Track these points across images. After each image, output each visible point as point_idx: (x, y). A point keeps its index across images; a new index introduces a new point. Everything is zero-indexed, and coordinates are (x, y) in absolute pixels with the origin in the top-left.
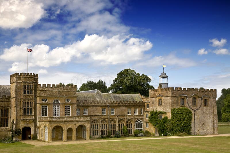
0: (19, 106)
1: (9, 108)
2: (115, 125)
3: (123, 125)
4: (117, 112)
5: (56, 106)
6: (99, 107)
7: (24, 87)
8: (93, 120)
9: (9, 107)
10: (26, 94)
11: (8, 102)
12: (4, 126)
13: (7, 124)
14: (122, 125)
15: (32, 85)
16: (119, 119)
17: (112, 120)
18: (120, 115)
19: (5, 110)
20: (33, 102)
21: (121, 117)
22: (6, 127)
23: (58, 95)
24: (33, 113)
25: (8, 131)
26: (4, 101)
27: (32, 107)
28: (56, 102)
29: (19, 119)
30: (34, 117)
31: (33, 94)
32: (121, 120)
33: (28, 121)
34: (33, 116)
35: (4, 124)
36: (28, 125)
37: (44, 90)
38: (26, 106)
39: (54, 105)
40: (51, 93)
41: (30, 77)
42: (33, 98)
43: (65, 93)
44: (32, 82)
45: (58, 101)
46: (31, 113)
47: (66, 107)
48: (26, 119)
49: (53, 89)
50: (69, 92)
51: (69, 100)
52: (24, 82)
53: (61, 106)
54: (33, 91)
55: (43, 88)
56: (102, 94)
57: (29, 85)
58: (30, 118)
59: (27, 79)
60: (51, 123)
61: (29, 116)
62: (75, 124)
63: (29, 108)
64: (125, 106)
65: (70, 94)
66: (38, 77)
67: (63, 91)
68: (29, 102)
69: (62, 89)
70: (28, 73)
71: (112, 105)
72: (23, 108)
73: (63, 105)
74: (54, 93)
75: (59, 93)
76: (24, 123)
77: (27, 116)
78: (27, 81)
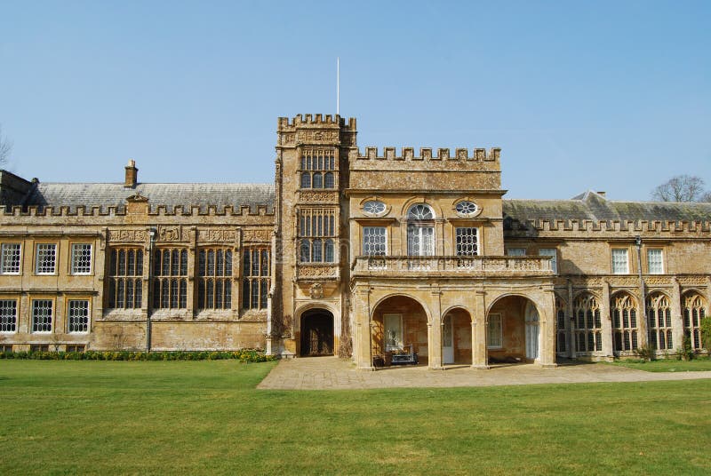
0: (289, 234)
2: (668, 311)
3: (702, 311)
4: (672, 264)
5: (421, 230)
6: (600, 245)
7: (303, 165)
8: (577, 292)
10: (310, 189)
12: (263, 306)
14: (694, 311)
15: (332, 157)
16: (681, 288)
17: (656, 294)
18: (685, 275)
19: (264, 254)
20: (334, 215)
21: (691, 283)
22: (258, 309)
23: (426, 187)
24: (337, 258)
26: (261, 225)
27: (332, 232)
28: (420, 215)
30: (337, 273)
31: (336, 186)
32: (691, 293)
33: (317, 287)
34: (333, 266)
36: (322, 302)
37: (371, 169)
38: (308, 232)
39: (409, 225)
40: (398, 178)
41: (326, 126)
42: (336, 202)
43: (454, 178)
44: (331, 145)
45: (427, 210)
46: (329, 257)
47: (458, 233)
48: (309, 279)
49: (406, 166)
50: (471, 177)
51: (473, 206)
52: (302, 146)
53: (437, 229)
54: (336, 177)
55: (366, 162)
56: (607, 204)
57: (320, 157)
58: (324, 275)
59: (313, 134)
60: (367, 284)
61: (320, 267)
62: (481, 290)
63: (320, 239)
64: (704, 242)
65: (476, 183)
66: (354, 131)
67: (445, 172)
68: (320, 217)
69: (441, 166)
70: (318, 115)
71: (650, 236)
72: (298, 238)
73: (446, 225)
74: (410, 178)
75: (429, 181)
76: (306, 293)
77: (314, 267)
78: (314, 142)
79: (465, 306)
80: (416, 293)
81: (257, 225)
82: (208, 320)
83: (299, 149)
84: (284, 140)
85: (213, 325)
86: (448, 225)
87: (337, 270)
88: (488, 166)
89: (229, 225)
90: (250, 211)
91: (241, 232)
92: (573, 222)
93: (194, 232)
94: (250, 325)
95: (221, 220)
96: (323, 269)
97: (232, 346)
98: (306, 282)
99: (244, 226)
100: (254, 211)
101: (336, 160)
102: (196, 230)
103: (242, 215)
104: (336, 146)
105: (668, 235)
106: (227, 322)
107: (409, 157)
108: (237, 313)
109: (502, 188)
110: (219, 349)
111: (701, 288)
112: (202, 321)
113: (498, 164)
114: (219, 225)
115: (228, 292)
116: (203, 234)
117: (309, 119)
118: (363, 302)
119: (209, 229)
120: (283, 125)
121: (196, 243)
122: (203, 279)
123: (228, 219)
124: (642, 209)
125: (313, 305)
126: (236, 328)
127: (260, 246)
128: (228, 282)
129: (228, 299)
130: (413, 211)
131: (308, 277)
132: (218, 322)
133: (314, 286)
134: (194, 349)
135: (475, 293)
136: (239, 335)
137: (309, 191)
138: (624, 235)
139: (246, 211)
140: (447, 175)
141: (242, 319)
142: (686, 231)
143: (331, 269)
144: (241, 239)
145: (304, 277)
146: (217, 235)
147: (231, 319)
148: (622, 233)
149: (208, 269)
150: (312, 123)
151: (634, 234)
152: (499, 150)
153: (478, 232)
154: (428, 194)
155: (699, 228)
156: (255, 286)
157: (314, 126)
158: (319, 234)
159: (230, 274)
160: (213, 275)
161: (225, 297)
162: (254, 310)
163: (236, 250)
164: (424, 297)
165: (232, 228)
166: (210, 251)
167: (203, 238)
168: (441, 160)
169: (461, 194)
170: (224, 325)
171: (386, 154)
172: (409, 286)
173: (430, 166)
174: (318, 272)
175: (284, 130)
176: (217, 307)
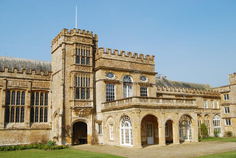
0: (68, 85)
1: (49, 92)
5: (127, 86)
7: (77, 53)
9: (48, 90)
10: (80, 64)
11: (48, 82)
12: (41, 121)
13: (46, 117)
15: (89, 51)
19: (42, 94)
20: (90, 77)
22: (43, 123)
23: (129, 68)
24: (91, 98)
25: (48, 129)
26: (41, 80)
27: (89, 86)
28: (127, 80)
29: (67, 107)
30: (92, 105)
31: (91, 64)
33: (83, 112)
34: (90, 101)
35: (41, 117)
36: (83, 118)
37: (109, 58)
38: (79, 84)
39: (124, 84)
40: (119, 63)
41: (87, 36)
42: (91, 71)
43: (140, 66)
44: (89, 45)
45: (130, 78)
46: (88, 97)
47: (141, 89)
48: (80, 107)
49: (122, 58)
50: (145, 66)
51: (145, 78)
52: (77, 44)
53: (134, 87)
54: (91, 60)
55: (107, 55)
56: (169, 81)
57: (84, 50)
58: (86, 106)
59: (81, 39)
60: (138, 109)
61: (85, 101)
62: (177, 112)
63: (84, 88)
64: (201, 97)
65: (147, 69)
66: (97, 40)
67: (136, 63)
68: (84, 78)
69: (134, 60)
70: (84, 30)
71: (187, 94)
72: (75, 87)
73: (137, 85)
74: (124, 64)
75: (131, 66)
76: (77, 114)
77: (82, 101)
78: (82, 43)
79: (172, 119)
80: (156, 113)
81: (39, 80)
82: (13, 129)
83: (75, 45)
84: (66, 40)
85: (16, 131)
86: (138, 85)
87: (92, 103)
88: (151, 62)
89: (25, 79)
90: (36, 72)
91: (31, 82)
92: (160, 87)
93: (6, 81)
94: (36, 131)
95: (20, 76)
96: (86, 103)
97: (26, 142)
98: (78, 108)
99: (33, 80)
100: (38, 72)
101: (91, 52)
102: (7, 80)
103: (31, 74)
104: (92, 46)
105: (191, 94)
106: (24, 129)
107: (123, 55)
108: (29, 125)
109: (155, 72)
110: (19, 144)
111: (200, 113)
112: (9, 129)
113: (154, 62)
114: (19, 78)
115: (23, 114)
116: (10, 82)
117: (80, 31)
118: (137, 117)
119: (13, 80)
120: (66, 33)
121: (6, 87)
122: (9, 106)
123: (24, 75)
124: (180, 84)
125: (79, 120)
126: (28, 133)
127: (40, 90)
128: (23, 109)
129: (22, 117)
130: (125, 78)
131: (79, 106)
132: (18, 129)
133: (82, 110)
134: (4, 145)
135: (175, 114)
136: (30, 136)
137: (80, 65)
138: (179, 93)
139: (34, 73)
140: (137, 64)
141: (31, 128)
142: (196, 93)
143: (89, 103)
144: (31, 86)
145: (78, 106)
146: (18, 84)
147: (26, 128)
148: (179, 92)
149: (12, 101)
150: (81, 34)
151: (182, 93)
152: (154, 56)
153: (148, 89)
154: (131, 72)
155: (199, 92)
156: (37, 111)
157: (82, 35)
158: (84, 86)
159: (24, 104)
160: (14, 104)
161: (21, 116)
162: (36, 123)
163: (29, 92)
164: (159, 115)
165: (26, 80)
166: (14, 92)
167: (10, 84)
168: (135, 58)
169: (142, 73)
170: (21, 132)
171: (114, 52)
172: (153, 110)
173: (131, 60)
174: (83, 104)
175: (66, 35)
176: (16, 122)
